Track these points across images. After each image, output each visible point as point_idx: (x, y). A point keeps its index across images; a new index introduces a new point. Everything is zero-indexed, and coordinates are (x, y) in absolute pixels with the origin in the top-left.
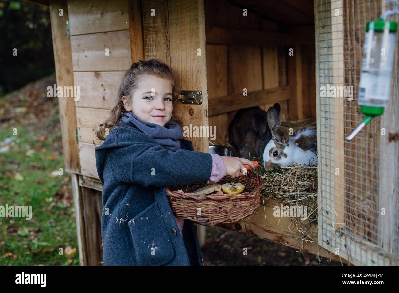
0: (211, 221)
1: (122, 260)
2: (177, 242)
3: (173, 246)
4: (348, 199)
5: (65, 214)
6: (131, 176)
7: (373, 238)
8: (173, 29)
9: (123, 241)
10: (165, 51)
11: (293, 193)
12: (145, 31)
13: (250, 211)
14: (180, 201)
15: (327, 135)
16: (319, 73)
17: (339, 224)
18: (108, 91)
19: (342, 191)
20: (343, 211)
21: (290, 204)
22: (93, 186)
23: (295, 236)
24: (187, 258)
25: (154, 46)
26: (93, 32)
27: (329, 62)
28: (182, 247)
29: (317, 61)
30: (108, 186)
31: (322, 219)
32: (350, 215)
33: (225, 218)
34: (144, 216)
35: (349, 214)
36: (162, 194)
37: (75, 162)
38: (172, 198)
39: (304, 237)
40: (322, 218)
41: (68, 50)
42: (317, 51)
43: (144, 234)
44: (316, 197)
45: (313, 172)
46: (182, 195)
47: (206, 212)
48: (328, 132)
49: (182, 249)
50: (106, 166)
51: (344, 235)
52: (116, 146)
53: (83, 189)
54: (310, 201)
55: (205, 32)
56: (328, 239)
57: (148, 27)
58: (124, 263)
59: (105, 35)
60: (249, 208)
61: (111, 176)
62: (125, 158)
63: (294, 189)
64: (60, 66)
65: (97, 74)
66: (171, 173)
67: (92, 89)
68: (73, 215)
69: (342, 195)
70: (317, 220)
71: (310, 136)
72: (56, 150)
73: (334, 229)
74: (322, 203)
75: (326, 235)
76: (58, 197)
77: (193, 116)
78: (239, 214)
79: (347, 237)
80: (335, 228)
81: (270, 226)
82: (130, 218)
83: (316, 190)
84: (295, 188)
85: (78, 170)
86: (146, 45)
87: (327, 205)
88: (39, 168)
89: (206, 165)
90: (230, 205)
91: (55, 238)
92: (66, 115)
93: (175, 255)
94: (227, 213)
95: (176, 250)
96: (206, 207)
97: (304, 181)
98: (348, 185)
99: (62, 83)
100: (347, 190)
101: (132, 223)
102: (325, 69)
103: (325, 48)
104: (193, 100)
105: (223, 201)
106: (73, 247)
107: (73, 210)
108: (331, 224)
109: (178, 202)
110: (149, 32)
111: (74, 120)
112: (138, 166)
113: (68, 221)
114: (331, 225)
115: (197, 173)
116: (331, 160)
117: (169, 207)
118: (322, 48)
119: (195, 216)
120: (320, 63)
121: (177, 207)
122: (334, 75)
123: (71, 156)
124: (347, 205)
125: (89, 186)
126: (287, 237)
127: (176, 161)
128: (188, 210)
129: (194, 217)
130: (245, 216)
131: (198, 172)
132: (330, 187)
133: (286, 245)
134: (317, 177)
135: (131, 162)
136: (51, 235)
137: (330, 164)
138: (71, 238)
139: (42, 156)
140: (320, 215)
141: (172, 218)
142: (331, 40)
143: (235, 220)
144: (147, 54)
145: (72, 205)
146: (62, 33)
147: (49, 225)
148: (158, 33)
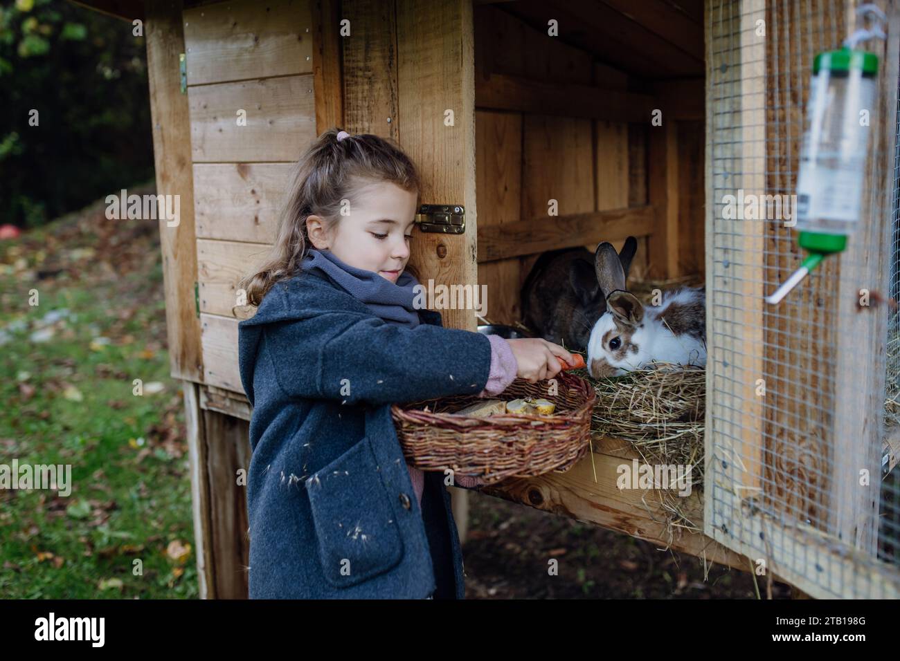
0: (490, 473)
1: (291, 564)
2: (408, 525)
3: (399, 535)
4: (769, 436)
5: (171, 473)
6: (318, 381)
7: (821, 519)
8: (407, 73)
9: (294, 522)
10: (389, 120)
11: (653, 425)
12: (347, 77)
13: (572, 452)
14: (423, 430)
15: (728, 300)
16: (714, 167)
17: (749, 488)
18: (265, 205)
19: (756, 420)
20: (757, 461)
21: (647, 447)
22: (228, 408)
23: (657, 516)
24: (429, 559)
25: (366, 109)
26: (235, 78)
27: (735, 143)
28: (420, 535)
29: (708, 141)
30: (265, 405)
31: (714, 479)
32: (773, 470)
33: (520, 465)
34: (341, 467)
35: (770, 467)
36: (385, 421)
37: (192, 357)
38: (405, 425)
39: (674, 520)
40: (714, 476)
41: (182, 116)
42: (709, 121)
43: (340, 507)
44: (702, 433)
45: (697, 380)
46: (427, 417)
47: (479, 453)
48: (730, 293)
49: (418, 539)
50: (259, 363)
51: (760, 513)
52: (285, 318)
53: (207, 416)
54: (688, 443)
55: (473, 81)
56: (726, 522)
57: (353, 68)
58: (296, 570)
59: (262, 84)
60: (570, 447)
61: (273, 384)
62: (305, 342)
63: (656, 416)
64: (164, 150)
65: (243, 167)
66: (407, 373)
67: (233, 199)
68: (187, 477)
69: (757, 429)
70: (702, 483)
71: (690, 304)
72: (155, 338)
73: (737, 501)
74: (714, 445)
75: (721, 514)
76: (157, 437)
77: (444, 260)
78: (548, 457)
79: (766, 516)
80: (740, 497)
81: (604, 497)
82: (310, 473)
83: (701, 419)
84: (658, 414)
85: (197, 374)
86: (348, 107)
87: (724, 448)
88: (117, 377)
89: (479, 356)
90: (529, 439)
91: (146, 524)
92: (175, 256)
93: (403, 554)
94: (523, 456)
95: (405, 542)
96: (479, 444)
97: (678, 399)
98: (770, 407)
99: (169, 186)
100: (767, 417)
101: (314, 482)
102: (725, 159)
103: (727, 115)
104: (447, 224)
105: (515, 430)
106: (184, 543)
107: (187, 465)
108: (733, 489)
109: (419, 433)
110: (356, 79)
111: (192, 266)
112: (336, 358)
113: (176, 488)
114: (732, 492)
115: (460, 373)
116: (734, 352)
117: (397, 447)
118: (719, 114)
119: (456, 464)
120: (714, 145)
121: (418, 445)
122: (745, 170)
123: (185, 344)
124: (767, 448)
125: (222, 409)
126: (638, 520)
127: (417, 348)
128: (442, 450)
129: (453, 464)
130: (562, 463)
131: (462, 372)
132: (732, 409)
133: (635, 537)
134: (705, 390)
135: (320, 350)
136: (138, 518)
137: (733, 362)
138: (180, 523)
139: (124, 351)
140: (709, 470)
141: (404, 472)
142: (740, 96)
143: (540, 470)
144: (349, 126)
145: (185, 454)
146: (169, 81)
147: (135, 496)
148: (374, 82)
